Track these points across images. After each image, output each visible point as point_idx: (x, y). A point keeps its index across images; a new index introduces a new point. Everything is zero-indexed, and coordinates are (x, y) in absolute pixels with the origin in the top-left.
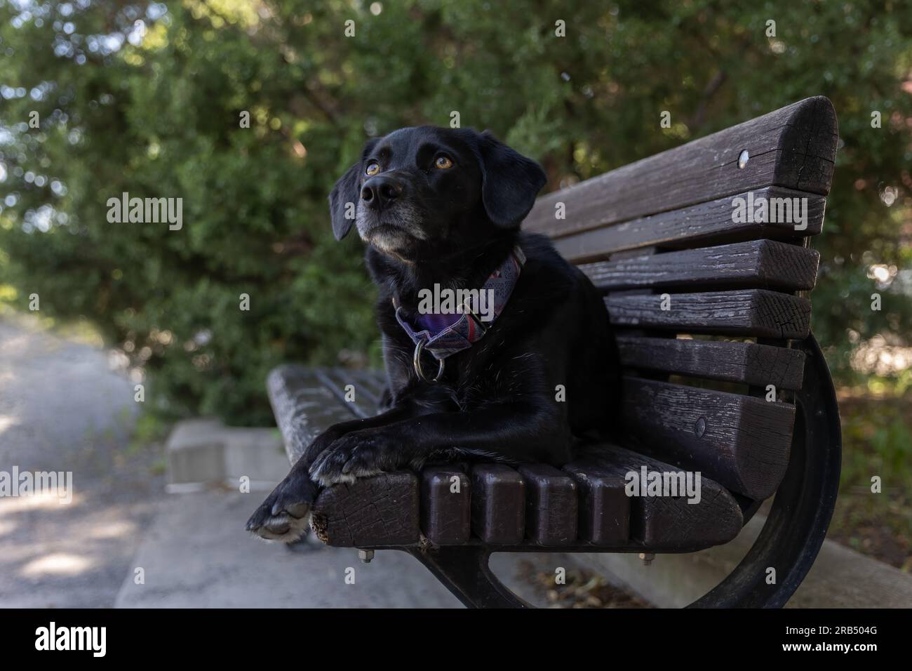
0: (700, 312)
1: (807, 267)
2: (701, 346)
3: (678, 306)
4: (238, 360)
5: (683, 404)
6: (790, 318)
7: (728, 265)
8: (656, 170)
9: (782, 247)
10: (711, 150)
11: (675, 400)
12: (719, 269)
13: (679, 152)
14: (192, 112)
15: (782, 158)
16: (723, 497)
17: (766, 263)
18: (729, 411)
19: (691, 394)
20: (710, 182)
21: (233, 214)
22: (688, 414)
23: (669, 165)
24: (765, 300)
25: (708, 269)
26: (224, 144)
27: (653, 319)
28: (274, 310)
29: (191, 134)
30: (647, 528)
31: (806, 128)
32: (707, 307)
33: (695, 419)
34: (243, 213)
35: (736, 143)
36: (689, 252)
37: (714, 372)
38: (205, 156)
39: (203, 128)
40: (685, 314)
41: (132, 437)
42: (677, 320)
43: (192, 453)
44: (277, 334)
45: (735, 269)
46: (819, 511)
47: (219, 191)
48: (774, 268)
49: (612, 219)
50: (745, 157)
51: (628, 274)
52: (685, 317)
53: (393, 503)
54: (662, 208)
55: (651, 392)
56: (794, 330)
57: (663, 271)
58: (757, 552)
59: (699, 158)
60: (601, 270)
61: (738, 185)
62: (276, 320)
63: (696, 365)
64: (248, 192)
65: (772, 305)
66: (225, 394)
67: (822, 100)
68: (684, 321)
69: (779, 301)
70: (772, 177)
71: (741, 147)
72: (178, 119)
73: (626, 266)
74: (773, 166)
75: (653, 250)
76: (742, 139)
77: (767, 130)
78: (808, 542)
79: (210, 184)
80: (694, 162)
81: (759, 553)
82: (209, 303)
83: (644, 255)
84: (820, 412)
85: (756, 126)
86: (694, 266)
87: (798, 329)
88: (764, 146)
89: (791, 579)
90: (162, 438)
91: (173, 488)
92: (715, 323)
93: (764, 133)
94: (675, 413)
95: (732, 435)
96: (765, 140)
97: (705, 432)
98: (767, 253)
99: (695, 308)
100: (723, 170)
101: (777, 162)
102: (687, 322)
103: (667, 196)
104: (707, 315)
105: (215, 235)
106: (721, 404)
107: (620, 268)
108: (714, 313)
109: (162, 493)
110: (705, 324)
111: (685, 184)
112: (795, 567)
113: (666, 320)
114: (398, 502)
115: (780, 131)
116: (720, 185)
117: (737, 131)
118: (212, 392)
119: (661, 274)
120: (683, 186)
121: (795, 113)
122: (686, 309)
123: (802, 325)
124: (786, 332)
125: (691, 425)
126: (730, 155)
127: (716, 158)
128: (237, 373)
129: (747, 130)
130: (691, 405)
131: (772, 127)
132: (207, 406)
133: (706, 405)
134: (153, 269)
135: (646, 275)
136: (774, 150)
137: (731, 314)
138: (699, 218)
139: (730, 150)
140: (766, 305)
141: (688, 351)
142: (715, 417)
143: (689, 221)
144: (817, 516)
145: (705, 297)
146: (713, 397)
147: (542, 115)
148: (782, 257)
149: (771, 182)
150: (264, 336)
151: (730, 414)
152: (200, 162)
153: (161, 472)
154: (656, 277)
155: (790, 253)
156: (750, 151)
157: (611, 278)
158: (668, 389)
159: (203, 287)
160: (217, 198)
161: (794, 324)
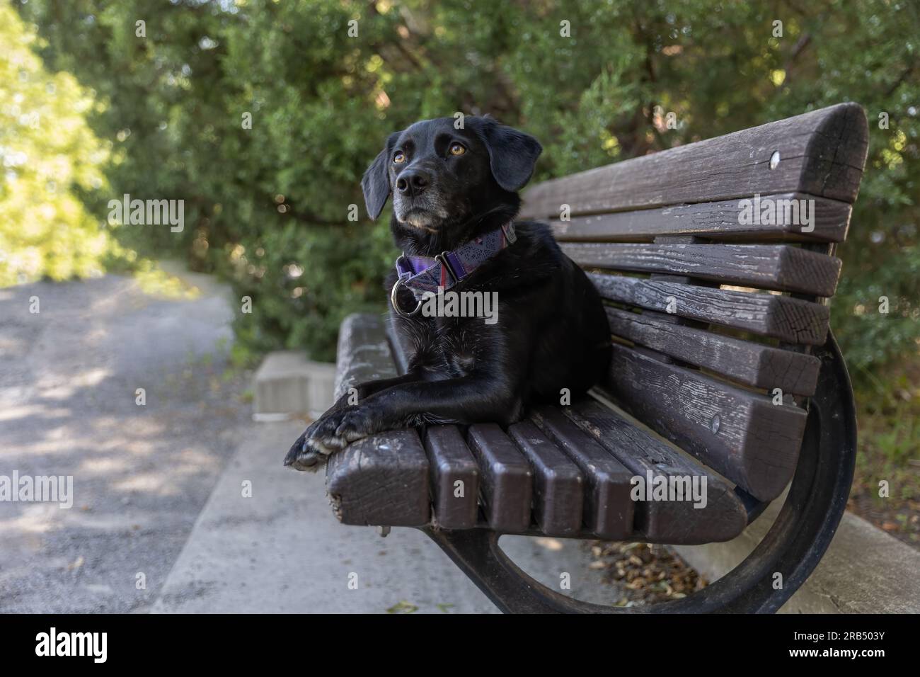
0: (724, 309)
1: (827, 275)
2: (723, 343)
3: (707, 300)
4: (323, 300)
5: (703, 398)
6: (806, 325)
7: (752, 267)
8: (700, 157)
9: (803, 253)
10: (749, 146)
11: (696, 393)
12: (744, 269)
13: (723, 141)
14: (281, 62)
15: (809, 165)
16: (728, 497)
17: (785, 269)
18: (741, 413)
19: (711, 390)
20: (744, 179)
21: (317, 163)
22: (706, 409)
23: (711, 155)
24: (782, 306)
25: (734, 267)
26: (311, 94)
27: (685, 309)
28: (356, 254)
29: (281, 83)
30: (651, 523)
31: (835, 135)
32: (730, 306)
33: (711, 415)
34: (327, 161)
35: (770, 142)
36: (721, 246)
37: (730, 372)
38: (292, 107)
39: (292, 79)
40: (712, 309)
41: (229, 364)
42: (705, 314)
43: (278, 385)
44: (359, 277)
45: (757, 271)
46: (830, 511)
47: (304, 140)
48: (794, 275)
49: (658, 201)
50: (776, 159)
51: (667, 259)
52: (711, 312)
53: (404, 488)
54: (701, 198)
55: (678, 382)
56: (810, 336)
57: (696, 263)
58: (766, 546)
59: (737, 152)
60: (644, 251)
61: (768, 186)
62: (358, 264)
63: (716, 363)
64: (334, 142)
65: (789, 311)
66: (311, 330)
67: (853, 107)
68: (710, 316)
69: (797, 308)
70: (797, 183)
71: (774, 148)
72: (269, 69)
73: (666, 251)
74: (799, 172)
75: (690, 239)
76: (775, 139)
77: (798, 133)
78: (817, 541)
79: (296, 134)
80: (733, 155)
81: (768, 548)
82: (295, 246)
83: (683, 243)
84: (837, 415)
85: (790, 127)
86: (723, 262)
87: (814, 335)
88: (793, 150)
89: (797, 575)
90: (253, 366)
91: (259, 417)
92: (736, 323)
93: (794, 136)
94: (696, 406)
95: (741, 436)
96: (795, 144)
97: (719, 430)
98: (787, 259)
99: (720, 305)
100: (756, 169)
101: (803, 168)
102: (712, 318)
103: (707, 187)
104: (729, 314)
105: (300, 182)
106: (735, 404)
107: (661, 252)
108: (736, 313)
109: (249, 420)
110: (727, 322)
111: (723, 176)
112: (802, 564)
113: (695, 312)
114: (409, 487)
115: (809, 137)
116: (752, 184)
117: (773, 128)
118: (299, 327)
119: (695, 265)
120: (721, 179)
121: (825, 119)
122: (713, 304)
123: (818, 332)
124: (801, 339)
125: (707, 420)
126: (763, 154)
127: (751, 155)
128: (323, 312)
129: (782, 130)
130: (710, 401)
131: (803, 132)
132: (294, 340)
133: (722, 403)
134: (247, 210)
135: (682, 263)
136: (801, 156)
137: (750, 317)
138: (730, 214)
139: (764, 149)
140: (782, 312)
141: (711, 347)
142: (729, 417)
143: (723, 216)
144: (828, 515)
145: (729, 296)
146: (728, 396)
147: (616, 78)
148: (802, 264)
149: (796, 189)
150: (345, 279)
151: (741, 417)
152: (286, 112)
153: (249, 400)
154: (690, 267)
155: (811, 261)
156: (781, 153)
157: (653, 261)
158: (692, 381)
159: (290, 229)
160: (304, 147)
161: (811, 331)
